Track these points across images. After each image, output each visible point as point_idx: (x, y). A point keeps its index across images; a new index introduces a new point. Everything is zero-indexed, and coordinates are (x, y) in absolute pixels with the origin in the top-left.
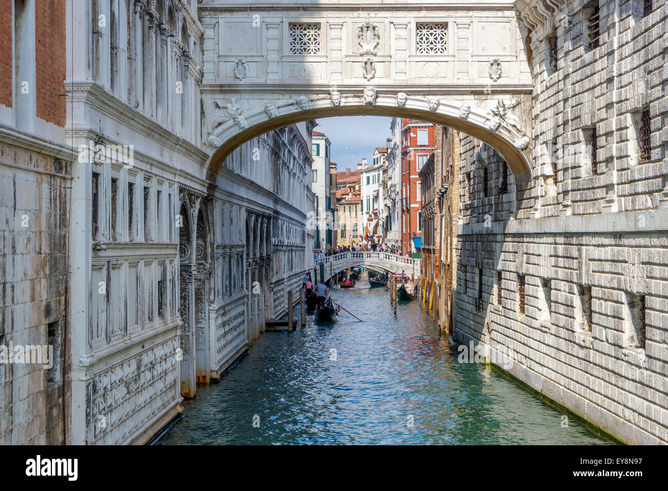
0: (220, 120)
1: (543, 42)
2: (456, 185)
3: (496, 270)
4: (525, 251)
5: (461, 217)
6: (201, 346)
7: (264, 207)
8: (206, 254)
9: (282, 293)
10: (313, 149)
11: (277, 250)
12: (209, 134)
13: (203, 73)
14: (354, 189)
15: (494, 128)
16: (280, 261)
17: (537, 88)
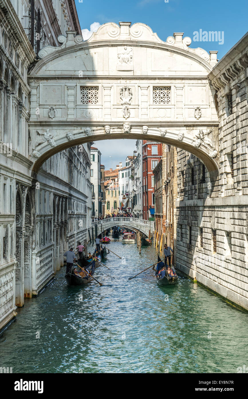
0: (40, 142)
1: (224, 97)
2: (175, 178)
3: (200, 227)
4: (216, 216)
5: (179, 196)
6: (26, 275)
7: (63, 192)
8: (30, 220)
9: (73, 243)
10: (91, 157)
11: (70, 218)
12: (33, 150)
13: (30, 115)
14: (114, 180)
15: (197, 146)
16: (72, 224)
17: (221, 123)
